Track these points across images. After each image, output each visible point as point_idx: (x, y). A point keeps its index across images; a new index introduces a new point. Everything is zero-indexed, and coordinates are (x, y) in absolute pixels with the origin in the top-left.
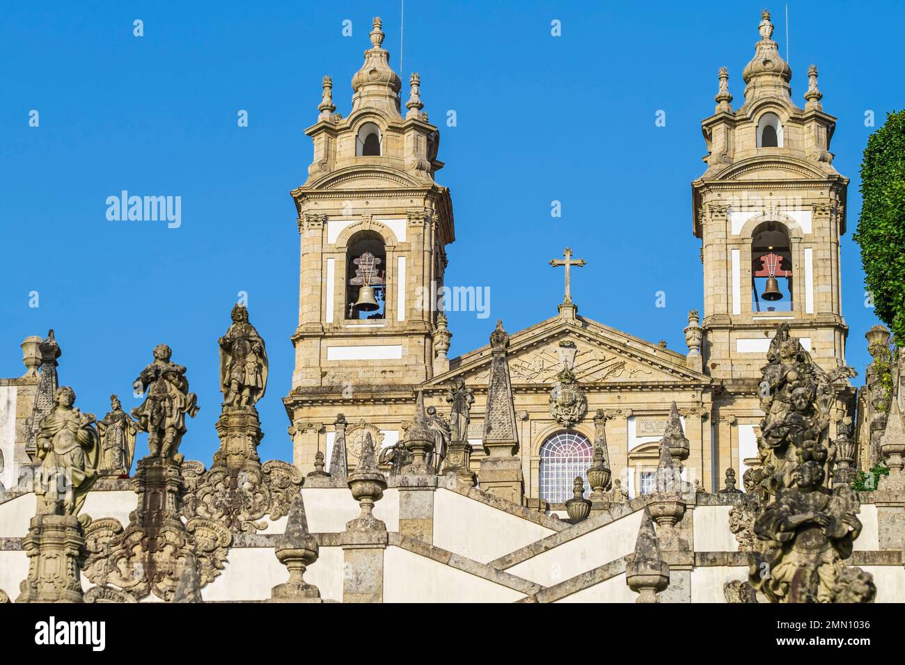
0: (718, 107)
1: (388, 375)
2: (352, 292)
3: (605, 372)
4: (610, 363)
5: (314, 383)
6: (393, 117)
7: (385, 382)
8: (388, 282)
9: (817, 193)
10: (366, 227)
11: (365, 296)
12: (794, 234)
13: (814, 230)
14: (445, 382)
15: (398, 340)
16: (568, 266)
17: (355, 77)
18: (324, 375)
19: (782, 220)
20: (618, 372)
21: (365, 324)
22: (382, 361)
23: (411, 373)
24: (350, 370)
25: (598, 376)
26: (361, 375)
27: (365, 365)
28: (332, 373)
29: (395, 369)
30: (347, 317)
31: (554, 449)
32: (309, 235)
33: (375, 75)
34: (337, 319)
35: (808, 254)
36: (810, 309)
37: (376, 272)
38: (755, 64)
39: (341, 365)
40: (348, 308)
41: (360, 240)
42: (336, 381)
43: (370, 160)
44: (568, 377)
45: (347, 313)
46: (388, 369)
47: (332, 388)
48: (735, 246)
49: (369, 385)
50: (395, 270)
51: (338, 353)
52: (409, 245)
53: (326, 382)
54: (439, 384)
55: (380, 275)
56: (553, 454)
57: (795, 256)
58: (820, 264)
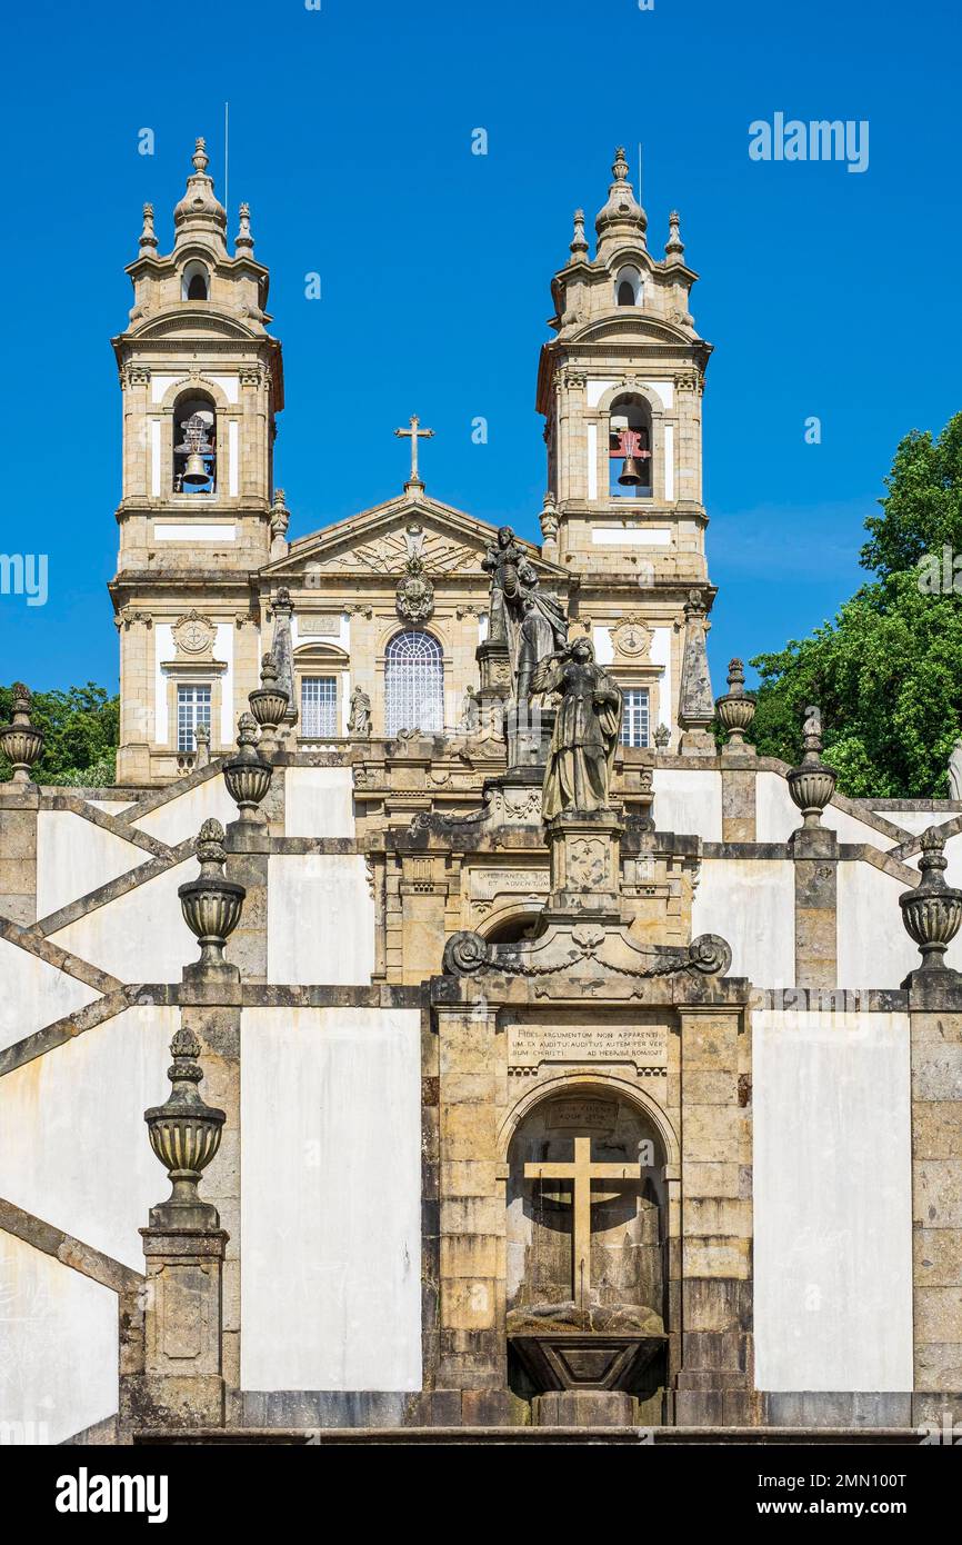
0: (573, 256)
1: (221, 559)
2: (180, 461)
3: (455, 562)
4: (460, 552)
5: (141, 566)
6: (221, 254)
7: (218, 567)
8: (219, 450)
9: (679, 362)
10: (195, 384)
11: (195, 467)
12: (655, 408)
13: (675, 404)
14: (283, 569)
15: (231, 520)
16: (414, 438)
17: (179, 206)
18: (151, 557)
19: (640, 391)
20: (469, 563)
21: (193, 500)
22: (215, 542)
23: (245, 558)
24: (179, 552)
25: (448, 566)
26: (191, 558)
27: (197, 547)
28: (160, 555)
29: (228, 552)
30: (175, 491)
31: (401, 649)
32: (132, 395)
33: (199, 206)
34: (164, 493)
35: (669, 433)
36: (669, 496)
37: (205, 439)
38: (611, 207)
39: (169, 546)
40: (176, 479)
41: (187, 400)
42: (165, 564)
43: (196, 305)
44: (414, 568)
45: (175, 486)
46: (221, 552)
47: (160, 572)
48: (592, 421)
49: (201, 571)
50: (226, 435)
51: (166, 532)
52: (242, 407)
53: (153, 565)
54: (277, 570)
55: (209, 442)
56: (399, 655)
57: (655, 434)
58: (682, 443)
